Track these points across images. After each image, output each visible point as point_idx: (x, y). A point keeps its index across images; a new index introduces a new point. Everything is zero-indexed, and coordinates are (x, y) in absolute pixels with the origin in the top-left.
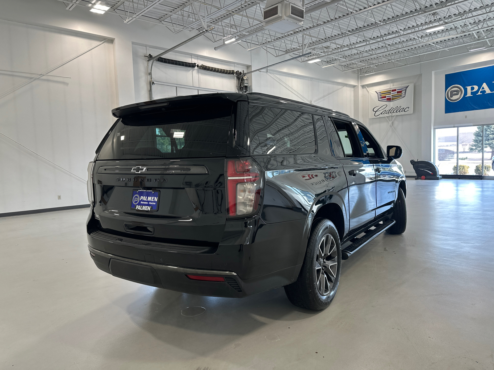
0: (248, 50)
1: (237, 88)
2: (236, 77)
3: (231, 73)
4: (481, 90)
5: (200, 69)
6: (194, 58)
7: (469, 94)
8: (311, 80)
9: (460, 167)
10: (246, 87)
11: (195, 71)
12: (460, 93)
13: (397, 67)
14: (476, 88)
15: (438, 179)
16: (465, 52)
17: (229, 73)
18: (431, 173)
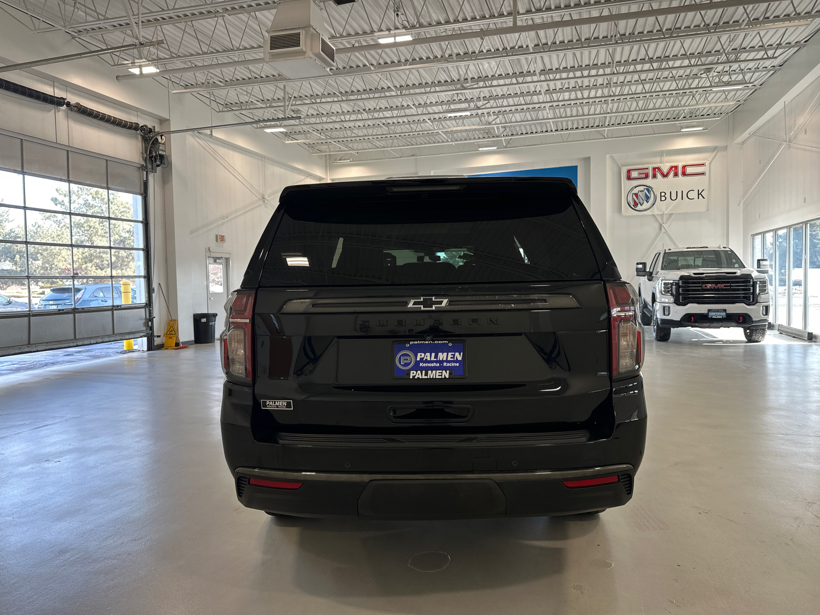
0: (173, 92)
1: (143, 158)
2: (141, 135)
3: (133, 127)
5: (71, 110)
6: (58, 88)
8: (262, 160)
10: (162, 157)
11: (60, 113)
13: (389, 158)
16: (474, 151)
17: (130, 128)
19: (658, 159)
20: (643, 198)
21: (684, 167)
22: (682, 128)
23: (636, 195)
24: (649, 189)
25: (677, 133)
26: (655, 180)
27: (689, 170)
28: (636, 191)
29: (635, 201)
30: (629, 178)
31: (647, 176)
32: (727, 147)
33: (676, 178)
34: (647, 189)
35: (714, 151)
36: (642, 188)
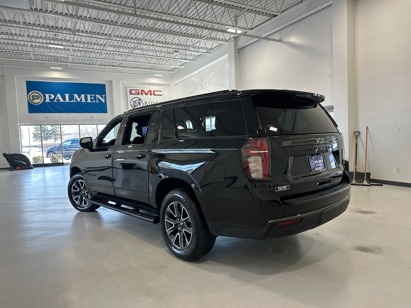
4: (56, 98)
7: (48, 100)
9: (40, 158)
12: (40, 98)
14: (53, 96)
15: (32, 168)
18: (25, 163)
19: (143, 86)
20: (138, 104)
21: (154, 91)
22: (155, 74)
23: (135, 102)
24: (140, 99)
25: (152, 76)
26: (142, 96)
27: (156, 93)
28: (134, 100)
29: (134, 105)
30: (131, 93)
31: (139, 94)
32: (169, 85)
33: (151, 96)
34: (139, 100)
35: (165, 86)
36: (137, 99)
